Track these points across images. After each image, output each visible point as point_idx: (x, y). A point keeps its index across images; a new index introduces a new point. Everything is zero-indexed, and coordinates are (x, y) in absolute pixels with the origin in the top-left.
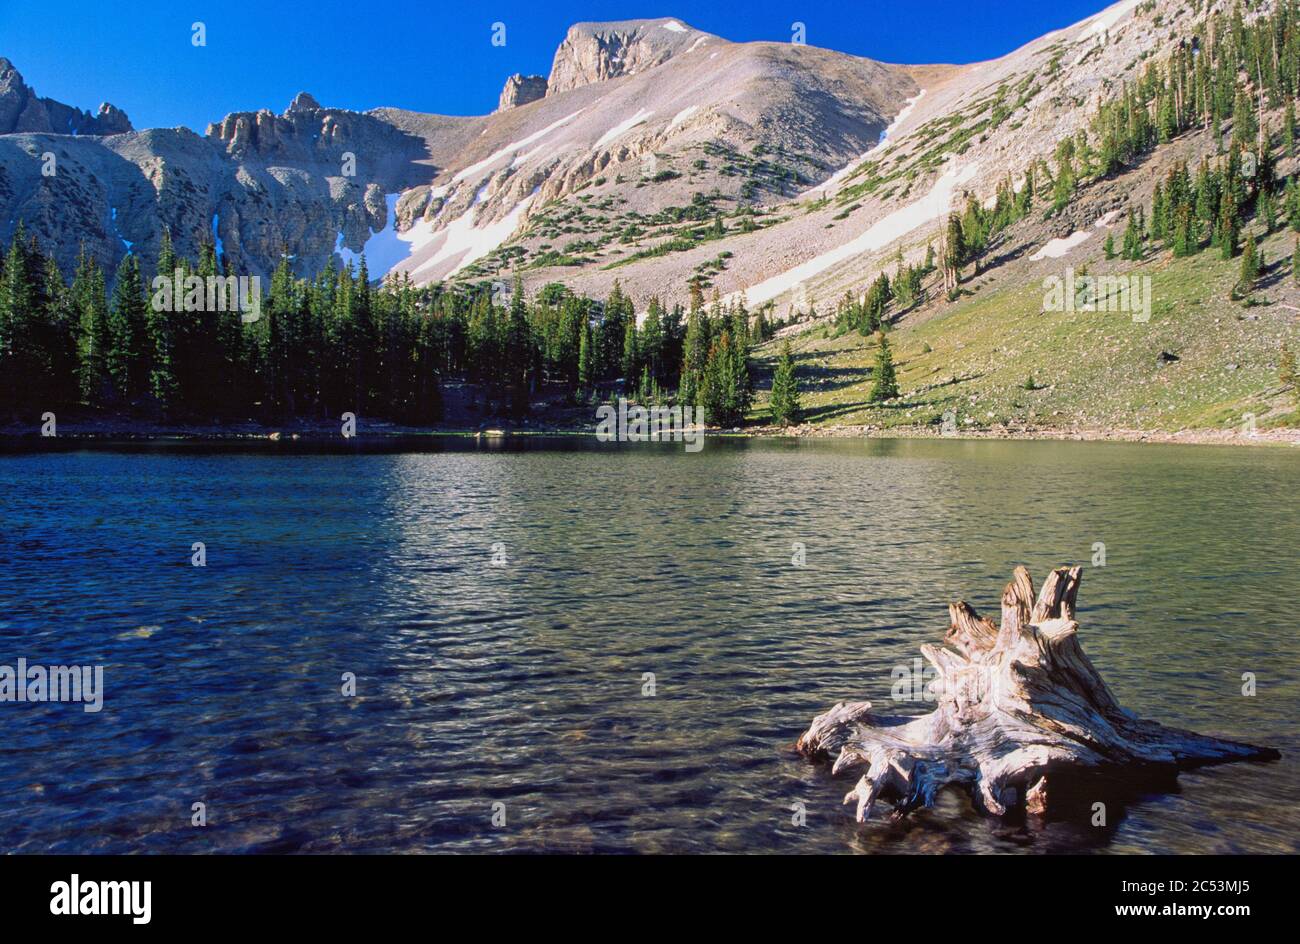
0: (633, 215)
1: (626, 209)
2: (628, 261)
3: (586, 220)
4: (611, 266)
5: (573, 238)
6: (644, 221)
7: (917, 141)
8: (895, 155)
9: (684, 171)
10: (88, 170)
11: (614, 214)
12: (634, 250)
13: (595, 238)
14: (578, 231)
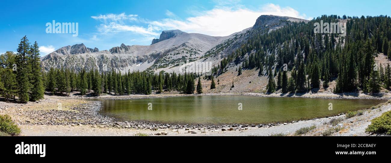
0: (173, 60)
1: (172, 59)
2: (172, 67)
3: (166, 61)
4: (170, 68)
5: (164, 63)
6: (175, 60)
7: (216, 48)
8: (213, 50)
9: (181, 53)
11: (170, 59)
12: (174, 65)
13: (168, 63)
14: (165, 62)
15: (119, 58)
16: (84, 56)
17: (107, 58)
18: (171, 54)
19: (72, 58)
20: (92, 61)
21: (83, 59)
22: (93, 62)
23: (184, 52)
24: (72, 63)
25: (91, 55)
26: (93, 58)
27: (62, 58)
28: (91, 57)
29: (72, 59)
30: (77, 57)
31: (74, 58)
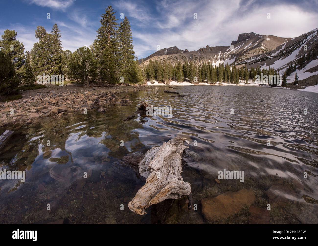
4: (249, 65)
6: (253, 59)
15: (205, 57)
17: (196, 57)
18: (249, 53)
19: (168, 57)
22: (185, 60)
24: (168, 62)
25: (183, 55)
26: (185, 57)
30: (172, 57)
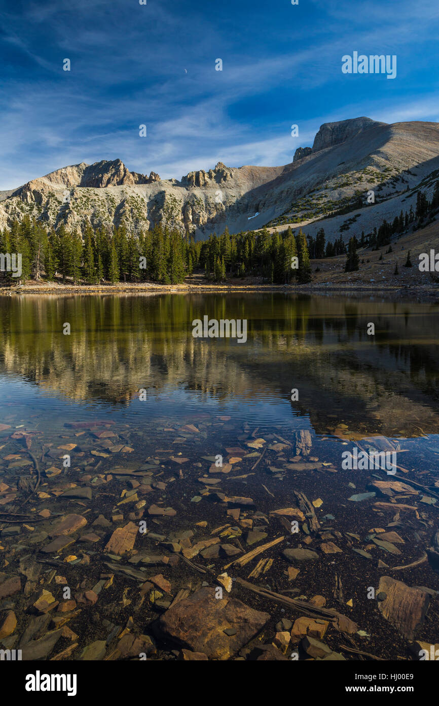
1: (327, 199)
2: (318, 220)
4: (312, 223)
5: (305, 212)
6: (334, 204)
10: (141, 197)
11: (323, 201)
12: (323, 216)
13: (314, 211)
14: (306, 209)
15: (203, 199)
16: (116, 195)
17: (175, 200)
19: (85, 196)
20: (136, 208)
21: (112, 201)
22: (138, 209)
23: (364, 179)
24: (82, 211)
25: (133, 192)
26: (139, 199)
27: (57, 196)
28: (134, 195)
29: (84, 199)
30: (97, 195)
31: (88, 199)
